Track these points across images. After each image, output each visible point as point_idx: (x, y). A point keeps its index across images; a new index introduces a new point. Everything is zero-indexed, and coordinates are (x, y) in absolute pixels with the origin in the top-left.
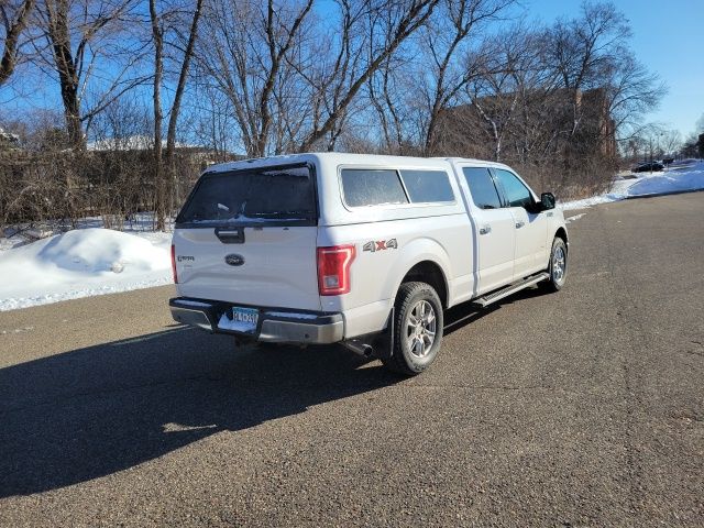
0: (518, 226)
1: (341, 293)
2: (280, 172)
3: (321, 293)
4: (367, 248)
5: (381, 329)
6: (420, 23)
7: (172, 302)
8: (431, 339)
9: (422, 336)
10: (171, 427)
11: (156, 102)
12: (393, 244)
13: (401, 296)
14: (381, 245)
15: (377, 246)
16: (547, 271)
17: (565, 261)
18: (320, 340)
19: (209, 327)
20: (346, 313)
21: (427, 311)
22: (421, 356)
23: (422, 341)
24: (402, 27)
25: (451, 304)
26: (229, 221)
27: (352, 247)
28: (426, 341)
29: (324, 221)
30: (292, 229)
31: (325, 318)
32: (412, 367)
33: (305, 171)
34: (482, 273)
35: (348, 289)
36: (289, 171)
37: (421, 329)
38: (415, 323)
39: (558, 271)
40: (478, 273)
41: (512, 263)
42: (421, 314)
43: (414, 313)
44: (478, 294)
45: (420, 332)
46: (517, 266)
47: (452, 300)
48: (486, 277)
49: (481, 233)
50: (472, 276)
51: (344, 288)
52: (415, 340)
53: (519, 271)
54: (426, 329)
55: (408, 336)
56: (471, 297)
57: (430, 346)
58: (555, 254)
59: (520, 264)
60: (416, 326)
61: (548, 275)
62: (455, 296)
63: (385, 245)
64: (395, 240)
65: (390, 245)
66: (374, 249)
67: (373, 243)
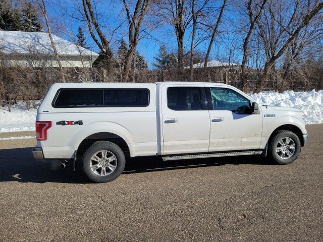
0: (216, 121)
1: (41, 140)
5: (70, 158)
8: (112, 169)
12: (80, 123)
14: (70, 123)
15: (66, 123)
16: (262, 150)
20: (43, 148)
21: (110, 156)
22: (102, 175)
25: (132, 155)
27: (50, 123)
28: (108, 170)
34: (166, 143)
35: (45, 139)
37: (105, 163)
38: (97, 159)
39: (284, 152)
40: (162, 143)
41: (207, 141)
42: (103, 156)
43: (100, 155)
44: (162, 154)
45: (104, 164)
46: (214, 143)
47: (134, 153)
48: (171, 146)
49: (166, 122)
50: (156, 144)
51: (43, 138)
52: (97, 167)
53: (217, 146)
54: (109, 163)
55: (93, 164)
56: (155, 154)
57: (111, 172)
58: (280, 141)
59: (219, 142)
60: (98, 161)
61: (260, 153)
62: (137, 152)
63: (73, 123)
64: (82, 121)
65: (77, 123)
66: (64, 124)
67: (64, 122)
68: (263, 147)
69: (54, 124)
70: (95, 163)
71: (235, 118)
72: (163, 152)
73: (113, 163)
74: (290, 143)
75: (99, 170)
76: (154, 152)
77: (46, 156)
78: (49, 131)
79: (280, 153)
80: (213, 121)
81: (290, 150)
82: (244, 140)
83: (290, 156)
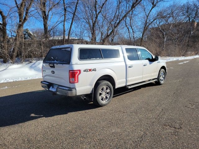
0: (144, 65)
1: (75, 83)
2: (65, 49)
3: (70, 82)
4: (85, 71)
5: (89, 93)
6: (138, 4)
7: (41, 82)
8: (108, 97)
9: (105, 96)
10: (33, 115)
11: (64, 27)
12: (95, 70)
13: (97, 84)
14: (90, 70)
15: (88, 70)
16: (157, 79)
17: (165, 76)
18: (70, 95)
19: (48, 89)
20: (77, 88)
21: (107, 89)
22: (104, 101)
23: (105, 97)
24: (133, 5)
25: (116, 87)
26: (52, 62)
27: (80, 71)
28: (106, 97)
29: (71, 63)
30: (64, 65)
31: (70, 89)
32: (100, 104)
33: (69, 49)
34: (129, 79)
35: (78, 82)
36: (66, 49)
37: (105, 94)
41: (142, 76)
43: (103, 89)
44: (127, 85)
49: (129, 67)
50: (125, 80)
53: (145, 78)
55: (100, 95)
57: (108, 99)
58: (161, 74)
59: (145, 76)
61: (156, 80)
62: (118, 85)
65: (93, 70)
68: (157, 77)
69: (82, 72)
71: (150, 64)
73: (108, 93)
74: (163, 75)
75: (102, 99)
76: (123, 85)
77: (78, 94)
78: (80, 76)
79: (161, 80)
80: (144, 66)
82: (152, 74)
83: (163, 80)
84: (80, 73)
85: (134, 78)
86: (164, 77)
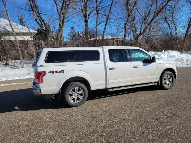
1: (39, 83)
4: (50, 72)
5: (57, 93)
8: (81, 98)
12: (62, 72)
13: (67, 84)
14: (57, 72)
15: (55, 72)
17: (173, 79)
20: (41, 88)
21: (79, 90)
22: (76, 102)
23: (76, 98)
27: (45, 72)
28: (79, 99)
29: (37, 65)
31: (35, 89)
35: (42, 82)
38: (73, 93)
39: (167, 83)
40: (108, 81)
41: (130, 79)
42: (76, 91)
43: (74, 90)
44: (108, 88)
45: (76, 96)
46: (134, 80)
47: (93, 88)
48: (113, 83)
49: (109, 69)
50: (104, 82)
51: (41, 82)
52: (72, 97)
53: (136, 82)
54: (79, 95)
55: (70, 96)
56: (104, 88)
58: (165, 77)
59: (137, 79)
60: (73, 94)
61: (157, 84)
62: (94, 87)
63: (58, 72)
64: (63, 71)
65: (61, 72)
66: (53, 73)
67: (53, 71)
68: (157, 81)
69: (47, 73)
70: (71, 95)
71: (144, 66)
72: (108, 87)
73: (81, 94)
74: (170, 78)
75: (74, 99)
76: (103, 87)
77: (43, 93)
78: (44, 77)
79: (165, 84)
80: (133, 67)
81: (170, 81)
82: (149, 77)
83: (170, 85)
84: (45, 74)
85: (118, 80)
86: (171, 80)
